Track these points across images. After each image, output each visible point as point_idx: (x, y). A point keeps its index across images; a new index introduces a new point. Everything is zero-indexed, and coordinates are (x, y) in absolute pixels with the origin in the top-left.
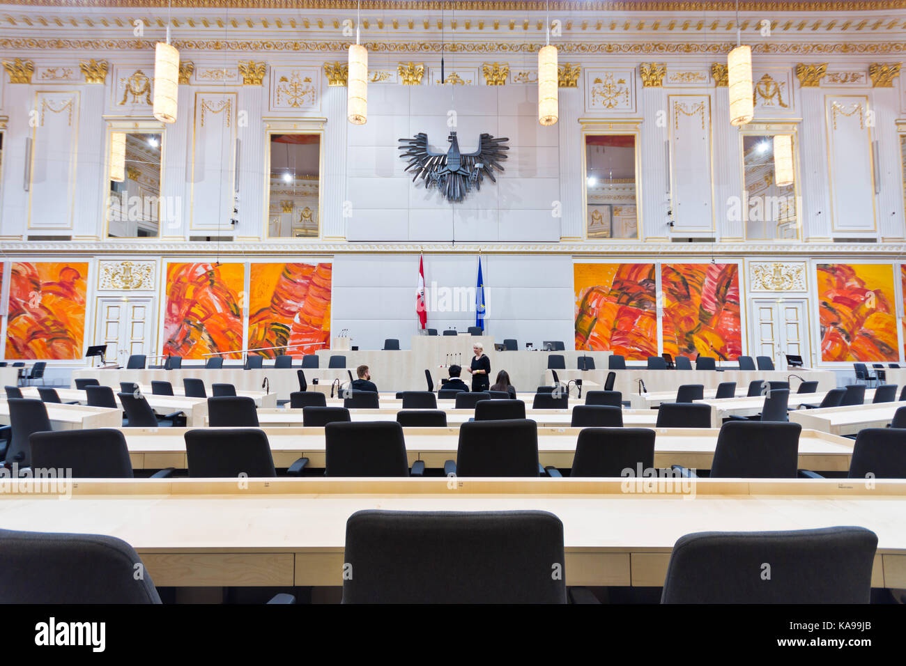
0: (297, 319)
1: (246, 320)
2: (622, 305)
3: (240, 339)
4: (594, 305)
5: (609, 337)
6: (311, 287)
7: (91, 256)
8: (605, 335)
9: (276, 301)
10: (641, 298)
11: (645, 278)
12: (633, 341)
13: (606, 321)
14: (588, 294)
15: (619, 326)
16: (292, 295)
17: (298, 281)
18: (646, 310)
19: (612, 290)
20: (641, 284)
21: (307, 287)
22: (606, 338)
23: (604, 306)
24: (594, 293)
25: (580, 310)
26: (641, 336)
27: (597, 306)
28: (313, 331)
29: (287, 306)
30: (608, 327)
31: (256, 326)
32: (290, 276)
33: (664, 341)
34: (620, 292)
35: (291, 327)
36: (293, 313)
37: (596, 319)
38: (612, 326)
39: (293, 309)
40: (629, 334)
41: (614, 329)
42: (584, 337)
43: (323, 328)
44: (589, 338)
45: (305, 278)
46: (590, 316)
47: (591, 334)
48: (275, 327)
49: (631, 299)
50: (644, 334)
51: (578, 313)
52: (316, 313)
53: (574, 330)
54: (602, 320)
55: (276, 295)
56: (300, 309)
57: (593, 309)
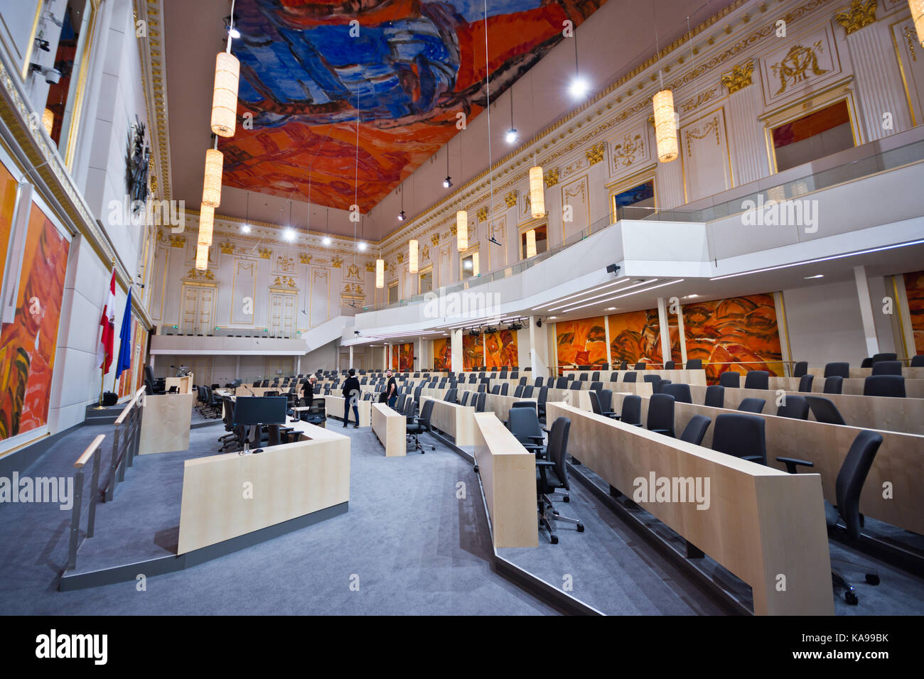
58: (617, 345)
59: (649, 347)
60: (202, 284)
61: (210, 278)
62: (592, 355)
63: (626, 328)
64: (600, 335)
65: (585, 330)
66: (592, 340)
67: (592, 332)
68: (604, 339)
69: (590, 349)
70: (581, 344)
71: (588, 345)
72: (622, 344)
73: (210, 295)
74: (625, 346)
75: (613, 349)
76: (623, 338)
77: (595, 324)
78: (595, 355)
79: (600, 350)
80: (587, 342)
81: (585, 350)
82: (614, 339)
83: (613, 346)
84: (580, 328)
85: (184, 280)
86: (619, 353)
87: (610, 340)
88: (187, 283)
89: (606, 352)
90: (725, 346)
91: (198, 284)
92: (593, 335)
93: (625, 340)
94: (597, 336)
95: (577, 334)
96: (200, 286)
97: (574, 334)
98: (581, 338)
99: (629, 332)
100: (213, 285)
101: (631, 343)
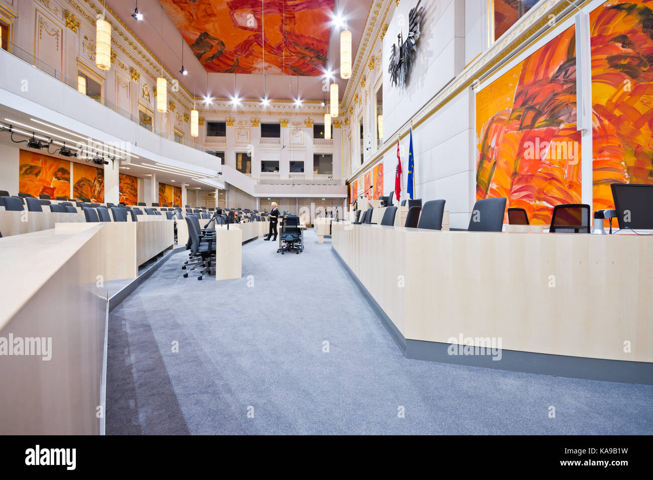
2: (526, 130)
4: (493, 144)
5: (509, 187)
7: (356, 178)
8: (505, 186)
10: (557, 103)
11: (561, 63)
12: (541, 191)
13: (506, 163)
14: (488, 129)
15: (522, 168)
18: (562, 126)
19: (513, 111)
20: (554, 79)
22: (505, 190)
23: (504, 141)
24: (494, 125)
25: (481, 155)
26: (553, 178)
27: (497, 144)
30: (508, 173)
33: (596, 183)
34: (523, 109)
37: (495, 162)
38: (512, 171)
40: (534, 179)
41: (515, 174)
42: (485, 192)
44: (489, 192)
46: (490, 160)
47: (490, 185)
49: (539, 114)
50: (557, 174)
51: (479, 160)
53: (475, 183)
54: (501, 163)
57: (493, 149)
58: (78, 187)
59: (96, 192)
62: (57, 192)
63: (85, 176)
64: (66, 176)
65: (53, 168)
66: (59, 179)
67: (58, 172)
68: (68, 180)
69: (56, 186)
70: (48, 180)
71: (54, 183)
72: (81, 187)
74: (83, 189)
75: (76, 190)
76: (82, 183)
77: (62, 166)
78: (60, 192)
79: (65, 188)
80: (54, 179)
81: (52, 186)
82: (76, 182)
83: (75, 187)
84: (48, 165)
86: (79, 194)
87: (74, 182)
89: (70, 191)
90: (124, 197)
92: (59, 174)
93: (84, 185)
94: (63, 176)
95: (43, 169)
97: (41, 168)
98: (48, 174)
99: (86, 180)
101: (87, 188)
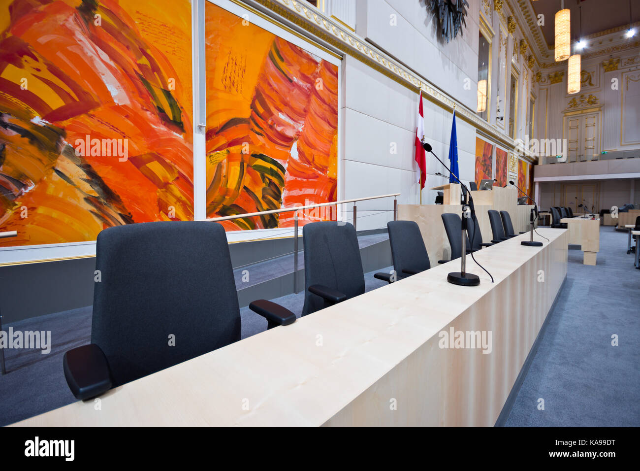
0: (294, 153)
1: (199, 141)
2: (484, 173)
3: (187, 184)
6: (313, 98)
9: (261, 110)
10: (489, 169)
16: (286, 104)
17: (295, 79)
19: (482, 161)
20: (489, 159)
21: (308, 96)
23: (480, 172)
28: (317, 177)
29: (280, 123)
31: (222, 155)
32: (283, 66)
34: (484, 163)
35: (286, 166)
36: (289, 140)
39: (290, 133)
43: (329, 173)
45: (305, 78)
48: (260, 162)
49: (486, 169)
52: (320, 145)
55: (258, 96)
56: (298, 134)
60: (585, 111)
61: (593, 103)
73: (595, 120)
85: (565, 112)
88: (568, 114)
91: (580, 112)
96: (582, 113)
100: (597, 109)
